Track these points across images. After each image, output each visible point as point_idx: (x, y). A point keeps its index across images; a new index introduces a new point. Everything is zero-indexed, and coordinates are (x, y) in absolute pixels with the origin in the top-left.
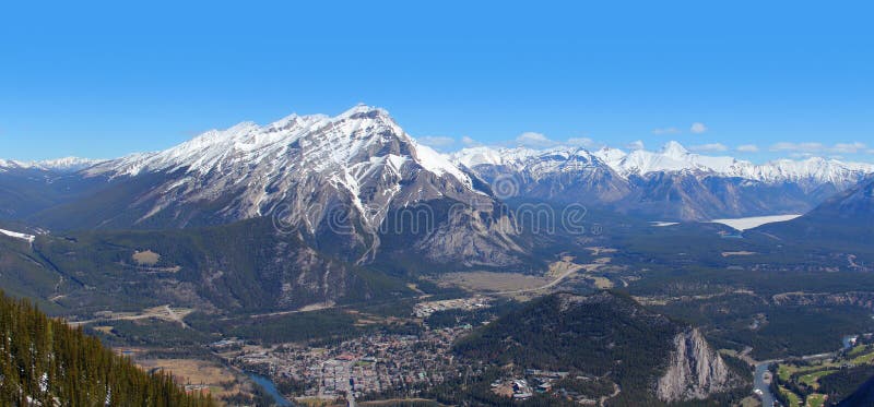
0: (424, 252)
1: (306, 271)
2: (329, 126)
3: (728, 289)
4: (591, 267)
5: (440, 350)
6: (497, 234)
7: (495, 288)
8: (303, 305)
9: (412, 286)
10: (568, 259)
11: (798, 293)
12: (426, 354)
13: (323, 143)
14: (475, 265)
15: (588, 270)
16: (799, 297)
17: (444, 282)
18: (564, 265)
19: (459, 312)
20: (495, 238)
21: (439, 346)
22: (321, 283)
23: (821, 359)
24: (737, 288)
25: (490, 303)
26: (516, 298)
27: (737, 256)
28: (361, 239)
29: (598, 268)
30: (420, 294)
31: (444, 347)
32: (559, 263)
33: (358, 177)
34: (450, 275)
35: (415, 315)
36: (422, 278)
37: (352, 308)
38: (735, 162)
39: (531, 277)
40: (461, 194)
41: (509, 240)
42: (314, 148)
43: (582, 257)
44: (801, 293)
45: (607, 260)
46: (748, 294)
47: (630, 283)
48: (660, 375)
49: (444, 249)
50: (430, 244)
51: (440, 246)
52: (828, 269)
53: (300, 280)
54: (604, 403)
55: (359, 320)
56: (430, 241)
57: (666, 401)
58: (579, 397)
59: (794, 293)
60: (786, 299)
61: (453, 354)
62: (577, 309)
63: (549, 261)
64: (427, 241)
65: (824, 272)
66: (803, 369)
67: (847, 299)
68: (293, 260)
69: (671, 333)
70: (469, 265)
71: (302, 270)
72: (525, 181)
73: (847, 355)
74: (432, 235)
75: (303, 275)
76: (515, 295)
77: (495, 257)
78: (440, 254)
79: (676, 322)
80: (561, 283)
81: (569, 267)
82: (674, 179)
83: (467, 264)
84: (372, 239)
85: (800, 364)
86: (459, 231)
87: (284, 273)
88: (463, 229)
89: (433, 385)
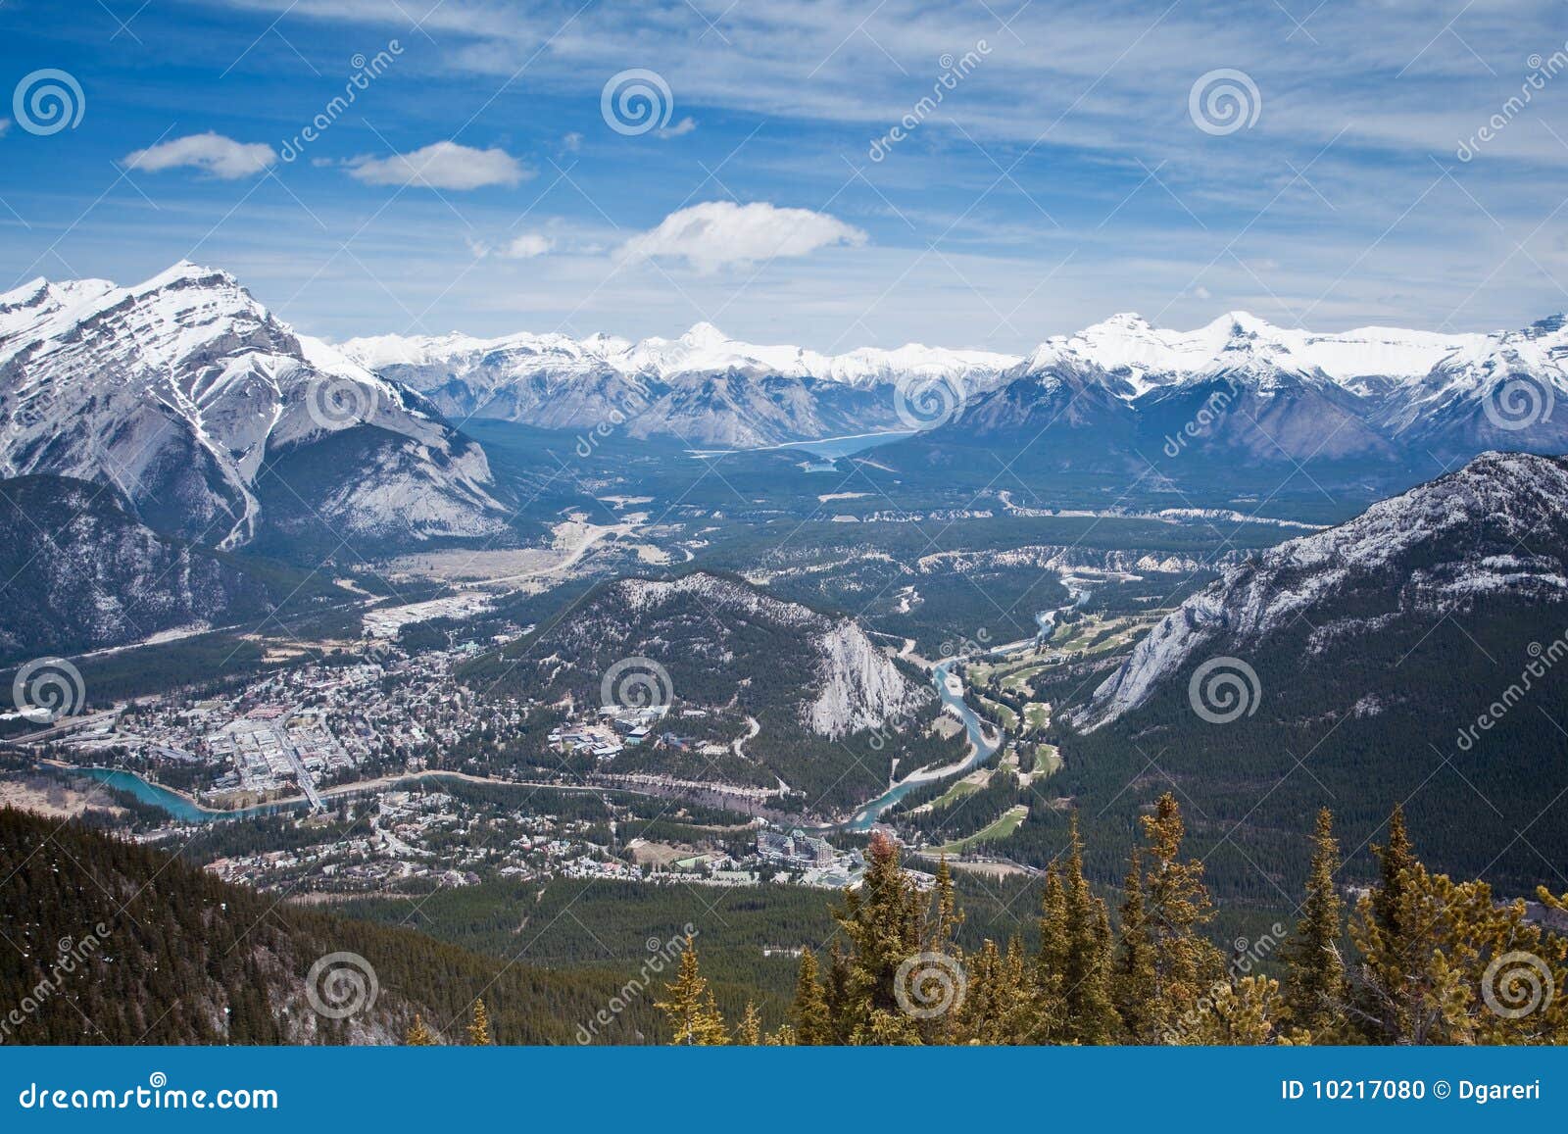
0: (342, 520)
1: (145, 571)
2: (128, 303)
3: (853, 553)
4: (622, 530)
5: (431, 686)
6: (459, 483)
7: (482, 574)
8: (149, 634)
9: (346, 584)
10: (579, 517)
11: (952, 554)
12: (407, 693)
13: (121, 334)
14: (434, 537)
15: (620, 534)
16: (955, 559)
17: (401, 571)
18: (578, 528)
19: (445, 622)
20: (459, 491)
21: (427, 679)
22: (176, 592)
23: (1018, 650)
24: (865, 551)
25: (494, 602)
26: (524, 588)
27: (842, 500)
28: (223, 502)
29: (634, 530)
30: (368, 597)
31: (436, 680)
32: (567, 525)
33: (198, 394)
34: (404, 561)
35: (370, 634)
36: (357, 568)
37: (247, 630)
38: (801, 354)
39: (530, 550)
40: (389, 417)
41: (481, 492)
42: (106, 343)
43: (601, 514)
44: (956, 554)
45: (641, 517)
46: (882, 560)
47: (696, 552)
48: (813, 697)
49: (376, 514)
50: (351, 506)
51: (368, 510)
52: (977, 514)
53: (136, 588)
54: (742, 749)
55: (270, 651)
56: (350, 501)
57: (828, 736)
58: (699, 744)
59: (945, 554)
60: (937, 564)
61: (459, 692)
62: (659, 603)
63: (551, 523)
64: (345, 501)
65: (973, 518)
66: (1000, 668)
67: (1020, 557)
68: (114, 547)
69: (819, 631)
70: (426, 538)
71: (137, 570)
72: (473, 393)
73: (1050, 641)
74: (353, 491)
75: (139, 580)
76: (518, 583)
77: (465, 522)
78: (371, 522)
79: (824, 613)
80: (585, 558)
81: (587, 531)
82: (716, 381)
83: (420, 536)
84: (244, 501)
85: (993, 660)
86: (398, 481)
87: (100, 577)
88: (405, 477)
89: (445, 748)
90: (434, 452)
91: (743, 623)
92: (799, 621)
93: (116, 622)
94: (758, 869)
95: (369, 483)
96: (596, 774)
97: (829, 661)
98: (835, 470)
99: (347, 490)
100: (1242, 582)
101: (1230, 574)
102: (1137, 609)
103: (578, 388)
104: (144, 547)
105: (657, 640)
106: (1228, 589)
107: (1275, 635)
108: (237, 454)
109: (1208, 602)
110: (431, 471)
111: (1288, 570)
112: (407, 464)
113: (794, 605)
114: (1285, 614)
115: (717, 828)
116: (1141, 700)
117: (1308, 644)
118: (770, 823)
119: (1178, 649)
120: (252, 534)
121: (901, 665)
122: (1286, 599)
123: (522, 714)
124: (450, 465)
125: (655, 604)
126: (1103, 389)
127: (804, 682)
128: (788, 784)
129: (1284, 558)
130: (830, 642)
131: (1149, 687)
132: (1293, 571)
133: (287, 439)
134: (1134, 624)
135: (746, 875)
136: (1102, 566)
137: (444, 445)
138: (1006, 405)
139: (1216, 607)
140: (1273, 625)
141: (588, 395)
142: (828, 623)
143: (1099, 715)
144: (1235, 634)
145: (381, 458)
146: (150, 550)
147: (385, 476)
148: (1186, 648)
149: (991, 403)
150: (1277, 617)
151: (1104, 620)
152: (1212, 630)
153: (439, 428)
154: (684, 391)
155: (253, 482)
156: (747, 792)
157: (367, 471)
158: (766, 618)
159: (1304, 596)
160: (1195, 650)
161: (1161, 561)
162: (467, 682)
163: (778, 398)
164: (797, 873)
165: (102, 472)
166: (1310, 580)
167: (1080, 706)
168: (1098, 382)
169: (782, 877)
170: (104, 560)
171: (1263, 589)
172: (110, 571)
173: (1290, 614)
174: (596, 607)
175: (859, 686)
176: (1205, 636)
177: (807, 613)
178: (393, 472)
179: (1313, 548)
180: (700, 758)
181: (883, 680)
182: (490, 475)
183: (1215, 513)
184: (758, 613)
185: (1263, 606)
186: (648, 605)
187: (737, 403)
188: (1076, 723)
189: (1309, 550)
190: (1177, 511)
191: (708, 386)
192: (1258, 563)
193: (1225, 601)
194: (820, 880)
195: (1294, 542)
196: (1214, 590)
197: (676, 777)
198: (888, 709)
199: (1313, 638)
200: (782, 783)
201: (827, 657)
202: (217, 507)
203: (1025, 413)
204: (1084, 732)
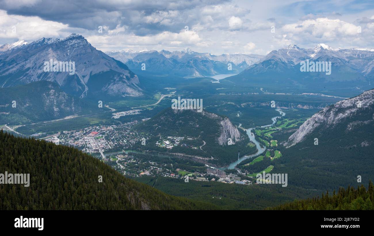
0: (106, 92)
1: (65, 102)
3: (225, 102)
6: (132, 84)
8: (65, 117)
9: (107, 107)
10: (159, 93)
11: (249, 103)
12: (123, 132)
14: (127, 96)
15: (169, 97)
16: (250, 104)
18: (159, 95)
19: (130, 116)
20: (132, 86)
21: (127, 129)
22: (71, 108)
23: (268, 127)
24: (228, 102)
25: (141, 112)
26: (147, 109)
27: (221, 90)
28: (80, 87)
31: (129, 129)
32: (157, 94)
34: (120, 102)
35: (113, 118)
41: (137, 86)
43: (164, 92)
44: (251, 103)
45: (174, 93)
46: (232, 104)
48: (219, 136)
49: (114, 91)
50: (108, 89)
51: (112, 89)
52: (255, 94)
53: (62, 106)
54: (202, 148)
55: (91, 121)
56: (108, 87)
57: (222, 146)
58: (191, 146)
59: (248, 103)
60: (246, 105)
61: (134, 132)
62: (181, 113)
63: (153, 94)
64: (107, 87)
65: (254, 95)
66: (264, 131)
67: (267, 104)
68: (58, 97)
69: (220, 120)
70: (125, 97)
71: (63, 102)
72: (134, 63)
73: (276, 125)
74: (109, 85)
75: (63, 104)
76: (146, 107)
77: (134, 93)
78: (112, 93)
79: (221, 116)
80: (161, 102)
81: (161, 96)
82: (190, 61)
83: (123, 96)
84: (85, 87)
85: (262, 129)
86: (119, 83)
87: (55, 103)
88: (120, 82)
89: (132, 145)
90: (127, 77)
91: (201, 118)
92: (215, 118)
93: (58, 114)
94: (207, 177)
95: (112, 84)
96: (167, 152)
97: (222, 128)
98: (219, 82)
99: (107, 85)
100: (329, 111)
101: (325, 110)
102: (298, 118)
103: (158, 63)
104: (65, 97)
105: (181, 121)
106: (325, 113)
107: (338, 125)
108: (84, 77)
109: (319, 116)
110: (126, 81)
111: (341, 108)
112: (121, 79)
113: (213, 114)
114: (341, 119)
115: (197, 167)
116: (302, 140)
117: (347, 127)
118: (209, 166)
119: (311, 127)
120: (86, 95)
121: (239, 129)
122: (341, 115)
123: (149, 138)
124: (130, 80)
125: (180, 113)
126: (286, 63)
127: (216, 133)
128: (213, 157)
129: (340, 105)
130: (222, 123)
131: (304, 137)
132: (343, 108)
133: (94, 73)
134: (297, 121)
135: (205, 178)
136: (288, 107)
137: (129, 75)
138: (261, 67)
139: (321, 117)
140: (337, 122)
141: (160, 64)
142: (222, 118)
143: (291, 144)
144: (327, 124)
145: (115, 78)
146: (66, 98)
147: (116, 82)
148: (314, 127)
149: (258, 66)
150: (338, 120)
151: (289, 120)
152: (321, 123)
153: (128, 71)
154: (183, 63)
155: (87, 83)
156: (204, 159)
157: (112, 81)
158: (207, 117)
159: (346, 115)
160: (316, 128)
161: (303, 106)
162: (136, 130)
163: (205, 65)
164: (217, 179)
165: (55, 80)
166: (347, 111)
167: (285, 141)
168: (285, 61)
169: (213, 179)
170: (56, 100)
171: (334, 113)
172: (57, 102)
173: (342, 119)
174: (166, 113)
175: (229, 134)
176: (319, 124)
177: (217, 116)
178: (118, 81)
179: (348, 103)
180: (192, 150)
181: (235, 133)
182: (139, 82)
183: (317, 94)
184: (205, 115)
185: (334, 118)
186: (178, 113)
187: (195, 66)
188: (284, 145)
189: (347, 103)
190: (307, 94)
191: (189, 62)
192: (333, 106)
193: (324, 116)
194: (223, 181)
195: (343, 101)
196: (321, 113)
197: (186, 154)
198: (236, 140)
199: (349, 126)
200: (212, 157)
201: (222, 127)
202: (79, 88)
203: (267, 69)
204: (287, 147)
